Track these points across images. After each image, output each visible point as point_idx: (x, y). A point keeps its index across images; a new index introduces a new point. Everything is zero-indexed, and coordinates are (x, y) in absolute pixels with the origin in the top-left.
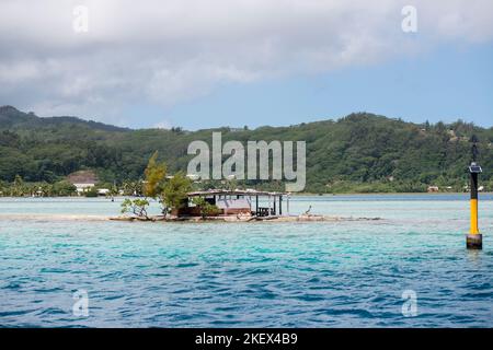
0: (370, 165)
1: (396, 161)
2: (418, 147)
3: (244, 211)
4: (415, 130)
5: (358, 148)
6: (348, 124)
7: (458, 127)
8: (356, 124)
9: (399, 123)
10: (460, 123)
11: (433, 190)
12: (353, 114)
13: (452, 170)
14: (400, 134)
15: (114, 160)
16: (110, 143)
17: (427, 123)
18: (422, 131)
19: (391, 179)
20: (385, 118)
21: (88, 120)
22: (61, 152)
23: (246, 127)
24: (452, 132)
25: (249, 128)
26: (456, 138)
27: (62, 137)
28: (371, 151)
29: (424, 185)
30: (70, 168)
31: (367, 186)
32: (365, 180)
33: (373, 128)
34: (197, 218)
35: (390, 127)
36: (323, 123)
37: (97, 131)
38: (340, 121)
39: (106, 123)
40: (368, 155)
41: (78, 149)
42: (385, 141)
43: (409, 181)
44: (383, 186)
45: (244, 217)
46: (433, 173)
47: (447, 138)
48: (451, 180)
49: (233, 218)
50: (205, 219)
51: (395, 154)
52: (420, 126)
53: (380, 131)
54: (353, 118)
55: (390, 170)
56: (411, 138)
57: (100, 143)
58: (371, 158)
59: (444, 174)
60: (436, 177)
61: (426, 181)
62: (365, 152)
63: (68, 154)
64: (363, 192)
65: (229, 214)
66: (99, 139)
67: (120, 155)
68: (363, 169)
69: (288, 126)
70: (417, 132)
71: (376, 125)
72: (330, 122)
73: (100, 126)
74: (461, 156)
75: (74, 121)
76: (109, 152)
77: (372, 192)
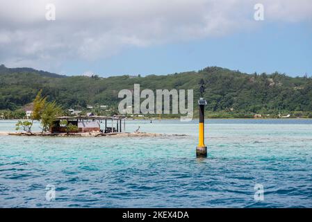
0: (219, 100)
1: (235, 98)
2: (249, 90)
3: (95, 129)
4: (248, 78)
5: (211, 89)
6: (205, 74)
7: (275, 76)
8: (210, 74)
9: (238, 74)
10: (276, 74)
11: (258, 117)
12: (208, 68)
13: (271, 104)
14: (238, 81)
15: (54, 96)
16: (52, 85)
17: (256, 73)
18: (252, 79)
19: (232, 109)
20: (228, 70)
21: (39, 70)
22: (20, 90)
23: (139, 76)
24: (271, 80)
25: (142, 76)
26: (274, 83)
27: (21, 80)
28: (219, 91)
29: (252, 114)
30: (25, 101)
31: (216, 114)
32: (215, 110)
33: (220, 77)
34: (63, 134)
35: (231, 76)
36: (189, 73)
37: (44, 78)
38: (200, 72)
39: (51, 72)
40: (217, 94)
41: (31, 89)
42: (228, 85)
43: (243, 110)
44: (226, 114)
45: (94, 133)
46: (259, 106)
47: (268, 84)
48: (270, 111)
49: (87, 134)
50: (68, 135)
51: (235, 94)
52: (251, 76)
53: (225, 79)
54: (208, 70)
55: (231, 104)
56: (244, 83)
57: (45, 85)
58: (219, 96)
59: (266, 107)
60: (260, 108)
61: (254, 111)
62: (215, 92)
63: (24, 92)
64: (213, 118)
65: (85, 131)
66: (45, 82)
67: (58, 93)
68: (214, 103)
69: (166, 75)
70: (249, 80)
71: (223, 75)
72: (193, 72)
73: (47, 74)
74: (276, 95)
75: (30, 70)
76: (51, 91)
77: (219, 117)
